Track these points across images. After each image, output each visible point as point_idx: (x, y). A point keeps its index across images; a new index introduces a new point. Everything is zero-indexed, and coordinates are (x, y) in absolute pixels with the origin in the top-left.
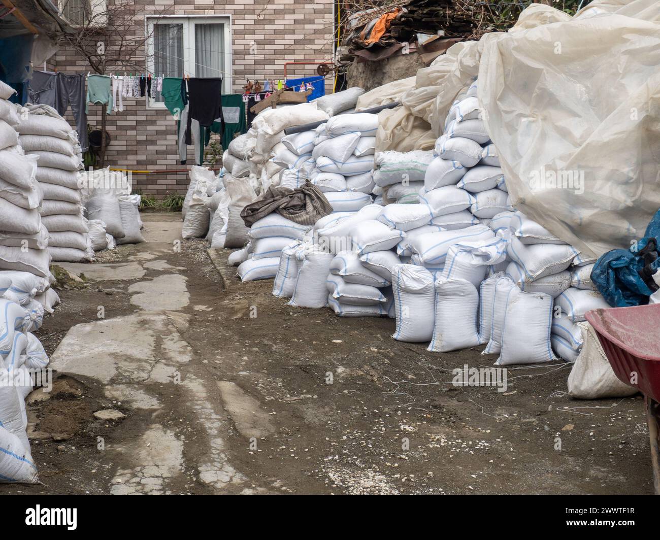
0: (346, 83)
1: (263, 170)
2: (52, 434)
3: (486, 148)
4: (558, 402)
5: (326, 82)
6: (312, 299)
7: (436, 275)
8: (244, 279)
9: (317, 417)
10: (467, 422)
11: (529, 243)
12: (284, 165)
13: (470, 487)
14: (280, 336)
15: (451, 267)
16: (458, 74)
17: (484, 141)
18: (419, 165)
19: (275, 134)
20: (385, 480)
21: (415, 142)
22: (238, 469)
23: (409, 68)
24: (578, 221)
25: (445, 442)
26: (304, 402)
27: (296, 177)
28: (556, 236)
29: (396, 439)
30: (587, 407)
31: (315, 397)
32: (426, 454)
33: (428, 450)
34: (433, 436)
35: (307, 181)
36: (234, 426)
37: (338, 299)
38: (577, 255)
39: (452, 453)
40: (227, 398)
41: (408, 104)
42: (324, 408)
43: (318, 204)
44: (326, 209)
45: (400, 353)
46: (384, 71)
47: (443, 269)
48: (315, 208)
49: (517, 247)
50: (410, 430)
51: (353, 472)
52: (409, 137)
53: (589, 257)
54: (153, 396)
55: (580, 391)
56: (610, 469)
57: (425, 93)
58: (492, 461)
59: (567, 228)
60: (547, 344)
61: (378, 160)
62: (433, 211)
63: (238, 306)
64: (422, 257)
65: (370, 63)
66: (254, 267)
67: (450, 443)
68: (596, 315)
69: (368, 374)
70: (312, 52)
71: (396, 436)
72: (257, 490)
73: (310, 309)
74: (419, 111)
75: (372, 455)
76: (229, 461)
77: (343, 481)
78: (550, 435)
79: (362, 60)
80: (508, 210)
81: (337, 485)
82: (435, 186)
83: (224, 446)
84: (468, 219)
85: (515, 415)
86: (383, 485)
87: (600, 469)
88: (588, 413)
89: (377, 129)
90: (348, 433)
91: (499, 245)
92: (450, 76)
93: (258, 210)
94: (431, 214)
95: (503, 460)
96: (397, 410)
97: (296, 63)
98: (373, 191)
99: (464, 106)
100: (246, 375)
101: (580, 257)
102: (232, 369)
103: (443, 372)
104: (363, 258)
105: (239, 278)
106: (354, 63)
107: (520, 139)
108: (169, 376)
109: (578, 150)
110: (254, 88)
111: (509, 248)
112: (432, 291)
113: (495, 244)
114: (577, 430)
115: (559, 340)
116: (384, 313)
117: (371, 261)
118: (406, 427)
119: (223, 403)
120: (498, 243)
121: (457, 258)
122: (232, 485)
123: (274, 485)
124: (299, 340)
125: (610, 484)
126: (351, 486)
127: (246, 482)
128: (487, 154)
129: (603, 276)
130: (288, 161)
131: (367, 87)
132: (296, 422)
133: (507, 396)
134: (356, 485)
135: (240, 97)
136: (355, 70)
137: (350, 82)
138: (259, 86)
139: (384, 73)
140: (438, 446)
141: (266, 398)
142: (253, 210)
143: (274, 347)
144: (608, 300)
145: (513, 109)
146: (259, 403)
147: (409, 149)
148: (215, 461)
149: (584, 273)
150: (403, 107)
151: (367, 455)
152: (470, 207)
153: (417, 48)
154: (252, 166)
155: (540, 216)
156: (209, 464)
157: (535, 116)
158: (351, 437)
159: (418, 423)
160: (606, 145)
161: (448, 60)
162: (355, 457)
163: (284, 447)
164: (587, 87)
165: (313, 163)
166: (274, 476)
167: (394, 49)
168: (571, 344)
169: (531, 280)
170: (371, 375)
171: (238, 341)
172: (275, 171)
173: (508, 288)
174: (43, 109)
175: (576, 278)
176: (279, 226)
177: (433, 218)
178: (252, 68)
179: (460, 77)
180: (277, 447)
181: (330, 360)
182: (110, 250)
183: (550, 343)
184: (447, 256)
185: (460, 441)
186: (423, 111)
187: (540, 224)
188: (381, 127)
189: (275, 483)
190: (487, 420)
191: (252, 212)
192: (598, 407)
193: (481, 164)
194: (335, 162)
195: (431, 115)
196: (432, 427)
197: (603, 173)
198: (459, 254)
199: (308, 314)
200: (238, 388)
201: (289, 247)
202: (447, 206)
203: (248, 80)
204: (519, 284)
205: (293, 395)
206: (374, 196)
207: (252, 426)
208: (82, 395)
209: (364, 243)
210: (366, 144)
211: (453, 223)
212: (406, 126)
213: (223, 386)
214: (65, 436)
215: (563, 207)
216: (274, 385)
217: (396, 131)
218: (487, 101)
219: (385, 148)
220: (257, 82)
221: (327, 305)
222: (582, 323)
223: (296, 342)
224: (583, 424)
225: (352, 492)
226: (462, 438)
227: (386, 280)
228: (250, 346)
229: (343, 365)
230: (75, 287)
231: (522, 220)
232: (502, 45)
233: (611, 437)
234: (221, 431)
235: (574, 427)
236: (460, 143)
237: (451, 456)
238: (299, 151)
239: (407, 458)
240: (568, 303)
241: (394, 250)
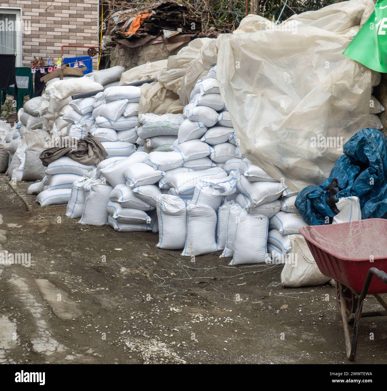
0: (110, 62)
1: (54, 125)
3: (221, 114)
4: (274, 290)
5: (93, 61)
6: (96, 219)
7: (187, 203)
8: (43, 204)
9: (110, 303)
10: (215, 305)
11: (253, 180)
12: (71, 122)
13: (225, 349)
14: (76, 246)
15: (198, 197)
16: (201, 61)
17: (219, 109)
18: (171, 124)
19: (64, 99)
20: (166, 346)
21: (167, 108)
22: (60, 341)
23: (157, 54)
24: (287, 166)
25: (202, 319)
26: (100, 292)
27: (81, 130)
28: (271, 176)
29: (169, 318)
30: (295, 293)
31: (107, 289)
32: (191, 328)
33: (191, 324)
34: (193, 315)
35: (89, 133)
36: (52, 311)
37: (116, 219)
38: (286, 189)
39: (209, 326)
40: (44, 291)
41: (163, 80)
42: (114, 297)
43: (97, 150)
44: (103, 154)
45: (163, 258)
46: (139, 55)
47: (192, 198)
48: (95, 153)
49: (244, 183)
50: (177, 311)
51: (142, 341)
52: (163, 104)
53: (293, 190)
55: (290, 282)
56: (315, 334)
57: (175, 73)
58: (236, 331)
59: (279, 171)
60: (265, 250)
61: (141, 120)
62: (185, 157)
63: (42, 224)
64: (177, 189)
65: (129, 49)
66: (50, 196)
67: (206, 319)
68: (306, 230)
69: (143, 272)
70: (82, 38)
71: (168, 316)
72: (76, 356)
73: (95, 226)
74: (170, 86)
75: (153, 329)
76: (52, 336)
77: (137, 347)
78: (273, 312)
79: (122, 46)
80: (236, 158)
81: (132, 350)
82: (185, 139)
83: (47, 325)
84: (208, 163)
85: (247, 299)
86: (164, 349)
87: (308, 334)
88: (296, 296)
89: (140, 97)
90: (134, 314)
91: (231, 182)
92: (195, 63)
93: (52, 154)
94: (183, 159)
95: (244, 330)
96: (165, 297)
97: (70, 45)
98: (137, 142)
99: (206, 84)
100: (54, 274)
101: (287, 191)
102: (44, 270)
103: (194, 270)
104: (135, 190)
105: (39, 204)
106: (117, 48)
107: (246, 109)
109: (286, 118)
110: (39, 63)
111: (239, 184)
112: (185, 214)
113: (229, 181)
114: (291, 308)
115: (272, 247)
116: (149, 229)
117: (140, 192)
118: (174, 309)
119: (41, 295)
120: (231, 180)
121: (202, 191)
122: (58, 353)
123: (88, 352)
124: (90, 248)
125: (316, 344)
126: (142, 351)
127: (67, 350)
128: (222, 118)
129: (303, 204)
130: (74, 119)
131: (126, 66)
132: (95, 307)
133: (240, 286)
134: (147, 350)
135: (29, 70)
136: (117, 54)
137: (113, 62)
138: (43, 62)
139: (139, 57)
140: (198, 321)
141: (72, 290)
142: (49, 154)
143: (73, 254)
144: (306, 220)
145: (241, 88)
146: (67, 294)
147: (163, 113)
148: (42, 337)
149: (290, 202)
150: (158, 82)
151: (150, 329)
152: (210, 155)
153: (163, 40)
154: (45, 121)
155: (261, 163)
156: (39, 339)
157: (256, 93)
158: (137, 317)
159: (181, 306)
160: (305, 114)
161: (189, 51)
162: (142, 331)
163: (90, 325)
164: (291, 74)
165: (93, 120)
166: (87, 346)
167: (147, 40)
168: (281, 250)
169: (255, 206)
170: (145, 273)
171: (45, 250)
172: (63, 125)
173: (238, 212)
175: (284, 205)
176: (68, 166)
177: (185, 162)
178: (38, 48)
179: (202, 63)
180: (86, 325)
181: (115, 262)
183: (267, 250)
184: (195, 189)
185: (213, 318)
186: (173, 86)
187: (261, 167)
188: (143, 96)
189: (89, 351)
190: (228, 302)
191: (48, 155)
192: (301, 292)
193: (217, 125)
194: (109, 120)
195: (180, 89)
196: (191, 309)
197: (303, 134)
198: (204, 188)
199: (94, 230)
200: (51, 284)
201: (78, 182)
202: (194, 154)
203: (35, 57)
204: (246, 209)
205: (90, 288)
206: (137, 145)
209: (136, 179)
210: (132, 108)
211: (198, 166)
212: (161, 96)
213: (40, 282)
215: (276, 157)
216: (76, 281)
217: (153, 99)
218: (223, 81)
219: (145, 112)
220: (42, 59)
221: (107, 224)
222: (291, 236)
223: (88, 250)
224: (294, 305)
225: (144, 355)
226: (213, 316)
227: (151, 205)
228: (55, 253)
229: (124, 266)
231: (249, 165)
232: (233, 43)
233: (313, 312)
234: (43, 316)
235: (288, 307)
236: (203, 110)
237: (208, 328)
238: (82, 112)
239: (178, 330)
240: (279, 222)
241: (157, 184)
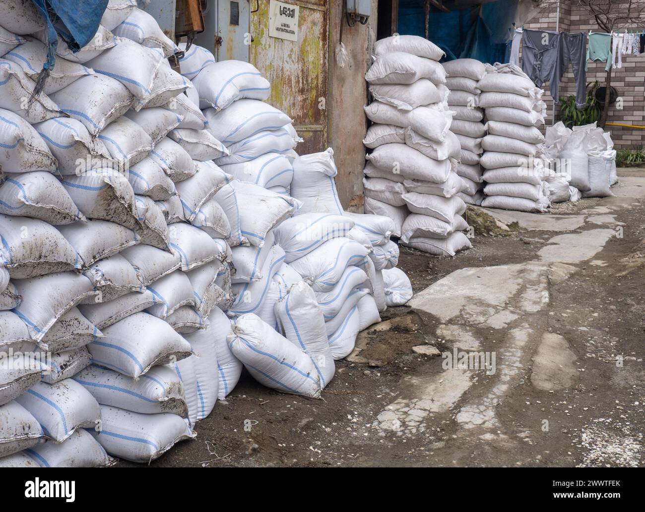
2: (370, 361)
9: (626, 379)
20: (636, 450)
22: (499, 415)
31: (639, 360)
36: (529, 376)
40: (543, 349)
42: (640, 372)
51: (610, 437)
54: (477, 338)
72: (499, 436)
76: (496, 407)
77: (592, 443)
81: (583, 445)
83: (506, 392)
86: (628, 453)
100: (584, 331)
102: (575, 323)
108: (505, 323)
119: (534, 353)
122: (480, 428)
123: (520, 435)
126: (594, 450)
127: (495, 428)
132: (599, 382)
141: (588, 354)
143: (634, 308)
146: (575, 358)
148: (483, 405)
156: (475, 406)
162: (627, 424)
163: (565, 403)
166: (527, 427)
171: (601, 298)
174: (509, 68)
180: (560, 401)
182: (572, 202)
189: (523, 434)
200: (564, 343)
207: (548, 379)
208: (415, 330)
213: (549, 338)
214: (379, 363)
216: (606, 343)
225: (590, 455)
228: (610, 304)
230: (500, 234)
234: (513, 379)
